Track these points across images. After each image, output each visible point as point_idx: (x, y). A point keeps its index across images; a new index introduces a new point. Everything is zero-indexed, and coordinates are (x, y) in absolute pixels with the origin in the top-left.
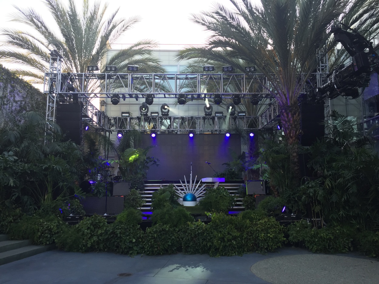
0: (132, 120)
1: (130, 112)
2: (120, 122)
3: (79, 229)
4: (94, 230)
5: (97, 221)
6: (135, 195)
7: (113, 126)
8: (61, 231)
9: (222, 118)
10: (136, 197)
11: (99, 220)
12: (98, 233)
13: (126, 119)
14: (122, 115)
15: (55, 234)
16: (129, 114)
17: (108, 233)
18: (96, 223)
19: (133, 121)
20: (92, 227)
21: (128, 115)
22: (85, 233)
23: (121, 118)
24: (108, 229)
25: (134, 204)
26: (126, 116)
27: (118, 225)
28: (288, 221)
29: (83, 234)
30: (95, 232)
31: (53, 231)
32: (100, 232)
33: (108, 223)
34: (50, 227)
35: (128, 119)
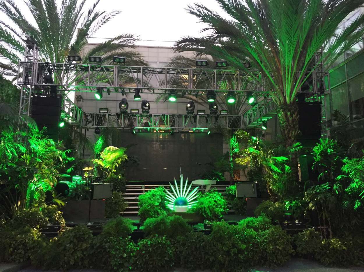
0: (110, 117)
1: (109, 108)
2: (97, 119)
3: (60, 242)
4: (78, 244)
5: (81, 233)
6: (118, 198)
7: (89, 123)
8: (38, 245)
9: (204, 116)
10: (119, 200)
11: (83, 231)
12: (83, 247)
13: (104, 116)
14: (100, 111)
15: (31, 249)
16: (108, 111)
17: (95, 247)
18: (80, 235)
19: (112, 118)
20: (75, 241)
21: (106, 111)
22: (67, 248)
23: (99, 115)
24: (94, 242)
25: (117, 208)
26: (105, 112)
27: (106, 238)
28: (293, 229)
29: (65, 249)
30: (79, 246)
31: (28, 245)
32: (84, 246)
33: (95, 234)
34: (24, 241)
35: (107, 116)
